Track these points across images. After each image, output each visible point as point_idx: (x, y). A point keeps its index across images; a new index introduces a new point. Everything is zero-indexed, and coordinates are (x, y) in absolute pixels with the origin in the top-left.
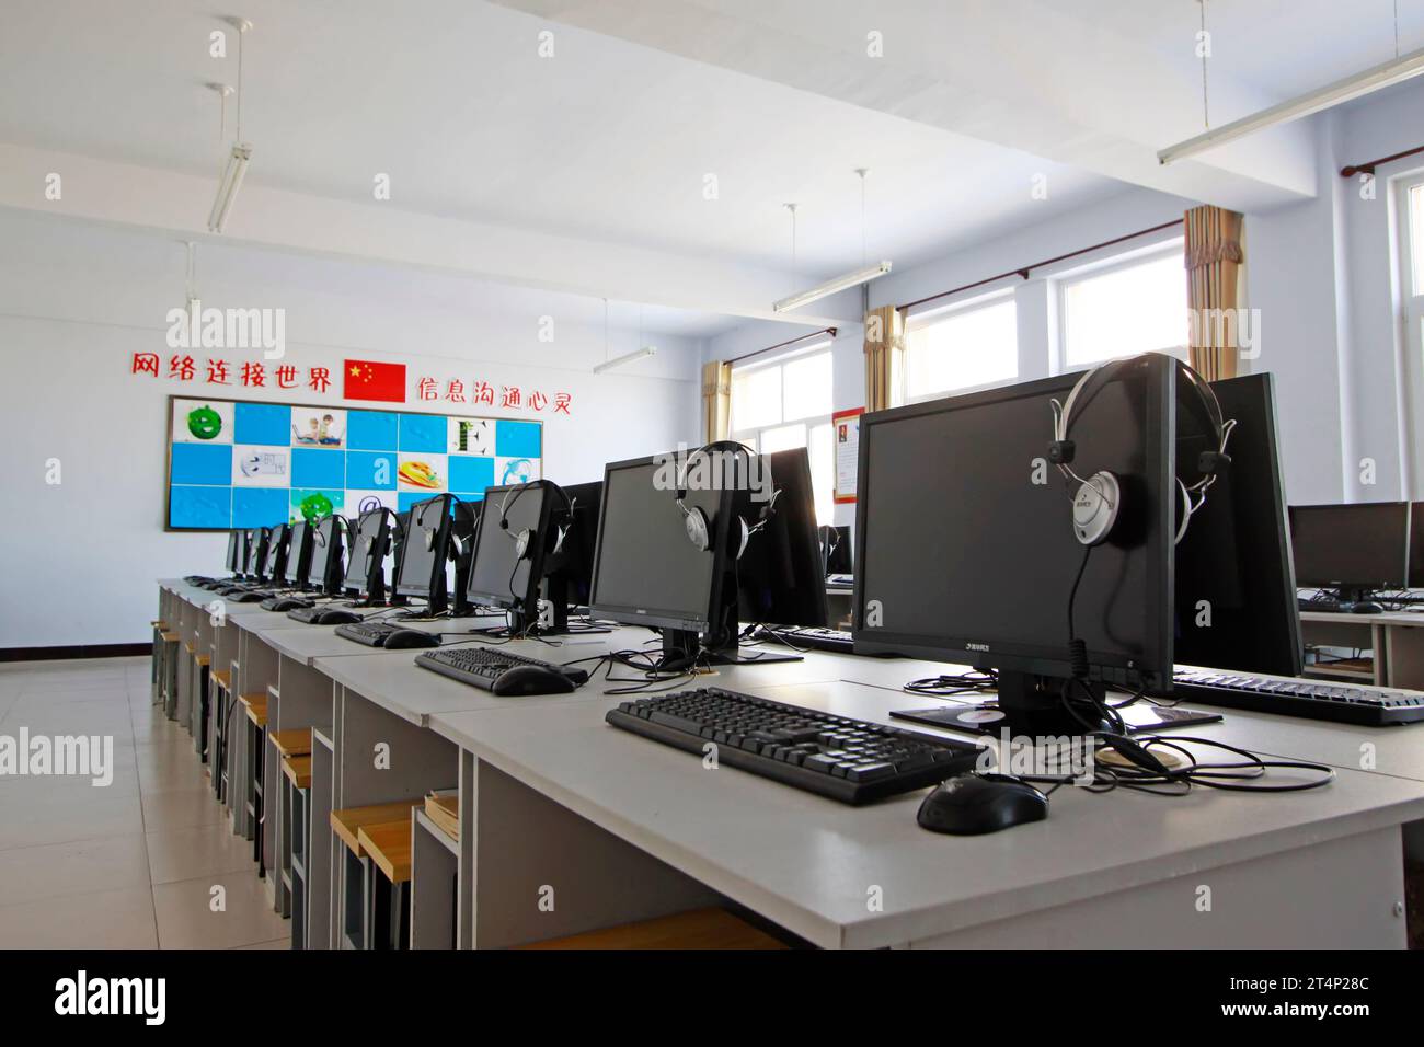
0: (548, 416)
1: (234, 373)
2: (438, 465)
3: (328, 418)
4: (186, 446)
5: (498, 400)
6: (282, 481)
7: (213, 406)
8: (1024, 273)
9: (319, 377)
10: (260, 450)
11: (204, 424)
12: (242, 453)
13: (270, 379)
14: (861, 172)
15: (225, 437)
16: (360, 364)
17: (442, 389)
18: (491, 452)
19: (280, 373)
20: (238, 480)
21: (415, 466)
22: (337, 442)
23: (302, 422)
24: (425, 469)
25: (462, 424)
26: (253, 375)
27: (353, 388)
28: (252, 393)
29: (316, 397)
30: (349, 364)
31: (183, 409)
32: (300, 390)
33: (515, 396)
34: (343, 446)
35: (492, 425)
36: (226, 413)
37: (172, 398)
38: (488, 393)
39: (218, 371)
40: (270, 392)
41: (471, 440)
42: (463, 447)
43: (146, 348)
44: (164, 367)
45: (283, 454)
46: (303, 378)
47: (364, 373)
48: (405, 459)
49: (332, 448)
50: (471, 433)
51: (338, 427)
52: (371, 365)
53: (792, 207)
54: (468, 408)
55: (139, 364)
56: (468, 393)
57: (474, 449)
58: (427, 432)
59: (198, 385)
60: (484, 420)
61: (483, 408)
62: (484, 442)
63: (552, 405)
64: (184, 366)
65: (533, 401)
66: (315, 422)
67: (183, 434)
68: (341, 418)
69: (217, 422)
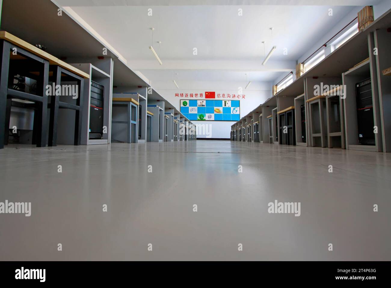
0: (241, 99)
1: (189, 95)
2: (221, 109)
3: (203, 102)
4: (183, 107)
5: (231, 97)
6: (196, 112)
7: (186, 101)
8: (325, 45)
9: (201, 95)
10: (193, 107)
11: (185, 104)
12: (190, 108)
13: (194, 96)
14: (271, 29)
15: (188, 106)
16: (208, 92)
17: (221, 96)
18: (230, 106)
19: (195, 95)
20: (190, 112)
21: (217, 109)
22: (204, 106)
23: (199, 103)
24: (219, 110)
25: (225, 102)
26: (192, 95)
27: (207, 96)
28: (192, 98)
29: (201, 98)
30: (206, 92)
31: (182, 101)
32: (199, 98)
33: (234, 96)
34: (205, 106)
35: (230, 101)
36: (188, 102)
37: (180, 100)
38: (229, 96)
39: (187, 95)
40: (194, 98)
41: (227, 104)
42: (225, 106)
43: (177, 92)
44: (179, 95)
45: (196, 108)
46: (199, 95)
47: (208, 94)
48: (215, 108)
49: (204, 107)
50: (226, 103)
51: (204, 103)
52: (209, 92)
53: (263, 42)
54: (226, 98)
55: (177, 95)
56: (226, 96)
57: (227, 106)
58: (219, 103)
59: (184, 98)
60: (229, 100)
61: (229, 99)
62: (229, 104)
63: (241, 97)
64: (182, 95)
65: (238, 97)
66: (201, 102)
67: (182, 106)
68: (205, 101)
69: (186, 103)
